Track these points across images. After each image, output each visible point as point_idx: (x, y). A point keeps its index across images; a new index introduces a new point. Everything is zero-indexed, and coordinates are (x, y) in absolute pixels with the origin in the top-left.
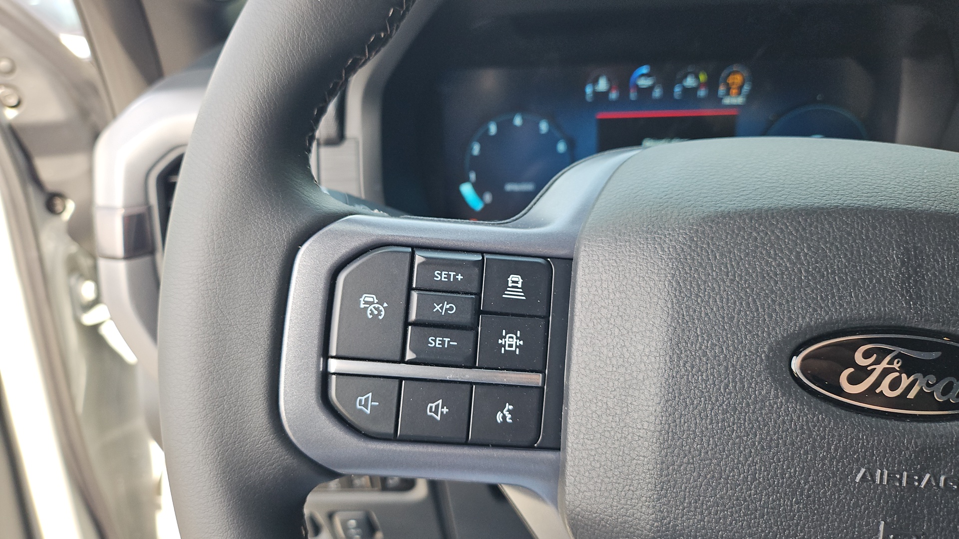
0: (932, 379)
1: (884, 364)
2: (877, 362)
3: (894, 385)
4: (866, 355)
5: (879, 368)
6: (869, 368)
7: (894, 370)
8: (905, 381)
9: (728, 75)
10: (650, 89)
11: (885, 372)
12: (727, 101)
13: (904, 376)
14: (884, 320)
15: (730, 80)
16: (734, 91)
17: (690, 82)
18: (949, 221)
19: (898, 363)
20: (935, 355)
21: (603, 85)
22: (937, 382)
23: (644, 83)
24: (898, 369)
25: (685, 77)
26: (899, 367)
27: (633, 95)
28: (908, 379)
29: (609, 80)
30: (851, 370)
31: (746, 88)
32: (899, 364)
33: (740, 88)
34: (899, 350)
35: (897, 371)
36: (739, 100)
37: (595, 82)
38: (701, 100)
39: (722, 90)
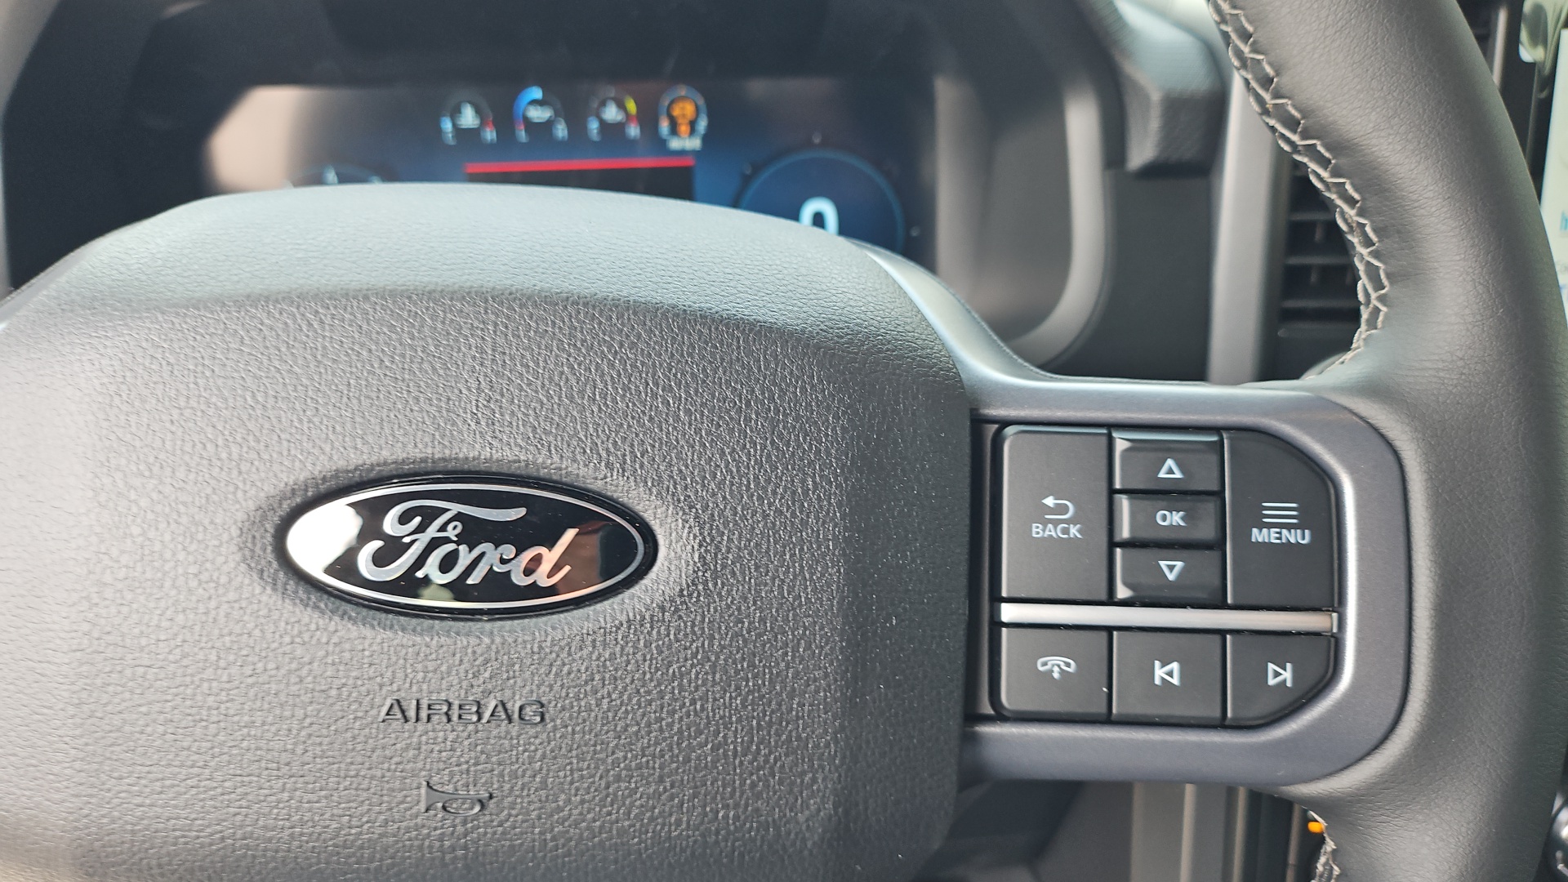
0: (509, 551)
1: (432, 531)
2: (420, 529)
3: (447, 564)
4: (404, 519)
5: (424, 539)
6: (407, 540)
7: (447, 540)
8: (465, 557)
9: (672, 102)
10: (548, 125)
11: (434, 544)
12: (675, 144)
13: (463, 548)
14: (433, 462)
15: (676, 112)
16: (684, 129)
17: (612, 113)
18: (557, 304)
19: (455, 528)
20: (516, 514)
21: (469, 118)
22: (517, 555)
23: (538, 114)
24: (455, 539)
25: (603, 104)
26: (456, 536)
27: (522, 135)
28: (470, 551)
29: (478, 111)
30: (378, 544)
31: (702, 124)
32: (458, 531)
33: (693, 125)
34: (455, 508)
35: (451, 541)
36: (694, 143)
37: (455, 113)
38: (633, 143)
39: (664, 126)
